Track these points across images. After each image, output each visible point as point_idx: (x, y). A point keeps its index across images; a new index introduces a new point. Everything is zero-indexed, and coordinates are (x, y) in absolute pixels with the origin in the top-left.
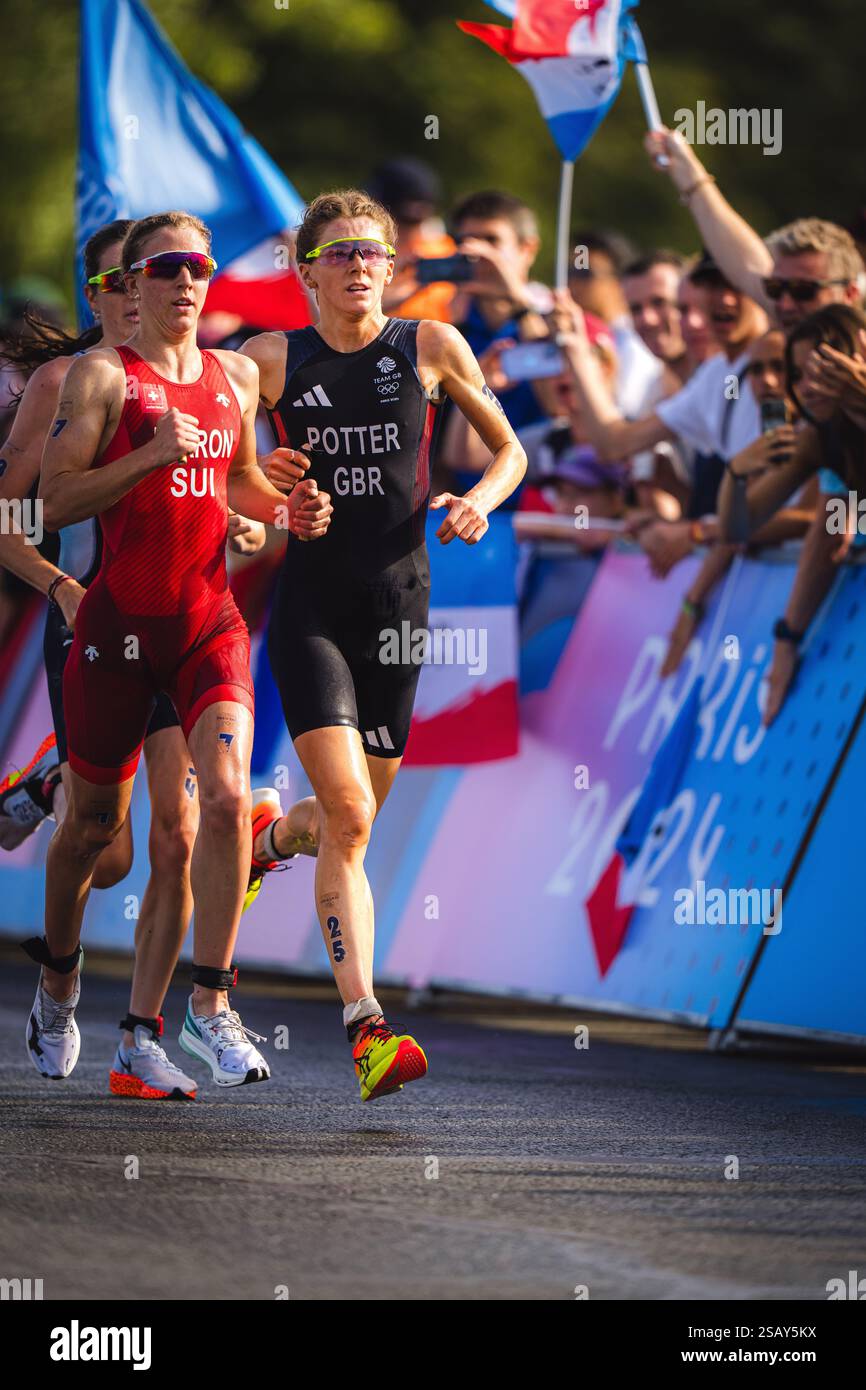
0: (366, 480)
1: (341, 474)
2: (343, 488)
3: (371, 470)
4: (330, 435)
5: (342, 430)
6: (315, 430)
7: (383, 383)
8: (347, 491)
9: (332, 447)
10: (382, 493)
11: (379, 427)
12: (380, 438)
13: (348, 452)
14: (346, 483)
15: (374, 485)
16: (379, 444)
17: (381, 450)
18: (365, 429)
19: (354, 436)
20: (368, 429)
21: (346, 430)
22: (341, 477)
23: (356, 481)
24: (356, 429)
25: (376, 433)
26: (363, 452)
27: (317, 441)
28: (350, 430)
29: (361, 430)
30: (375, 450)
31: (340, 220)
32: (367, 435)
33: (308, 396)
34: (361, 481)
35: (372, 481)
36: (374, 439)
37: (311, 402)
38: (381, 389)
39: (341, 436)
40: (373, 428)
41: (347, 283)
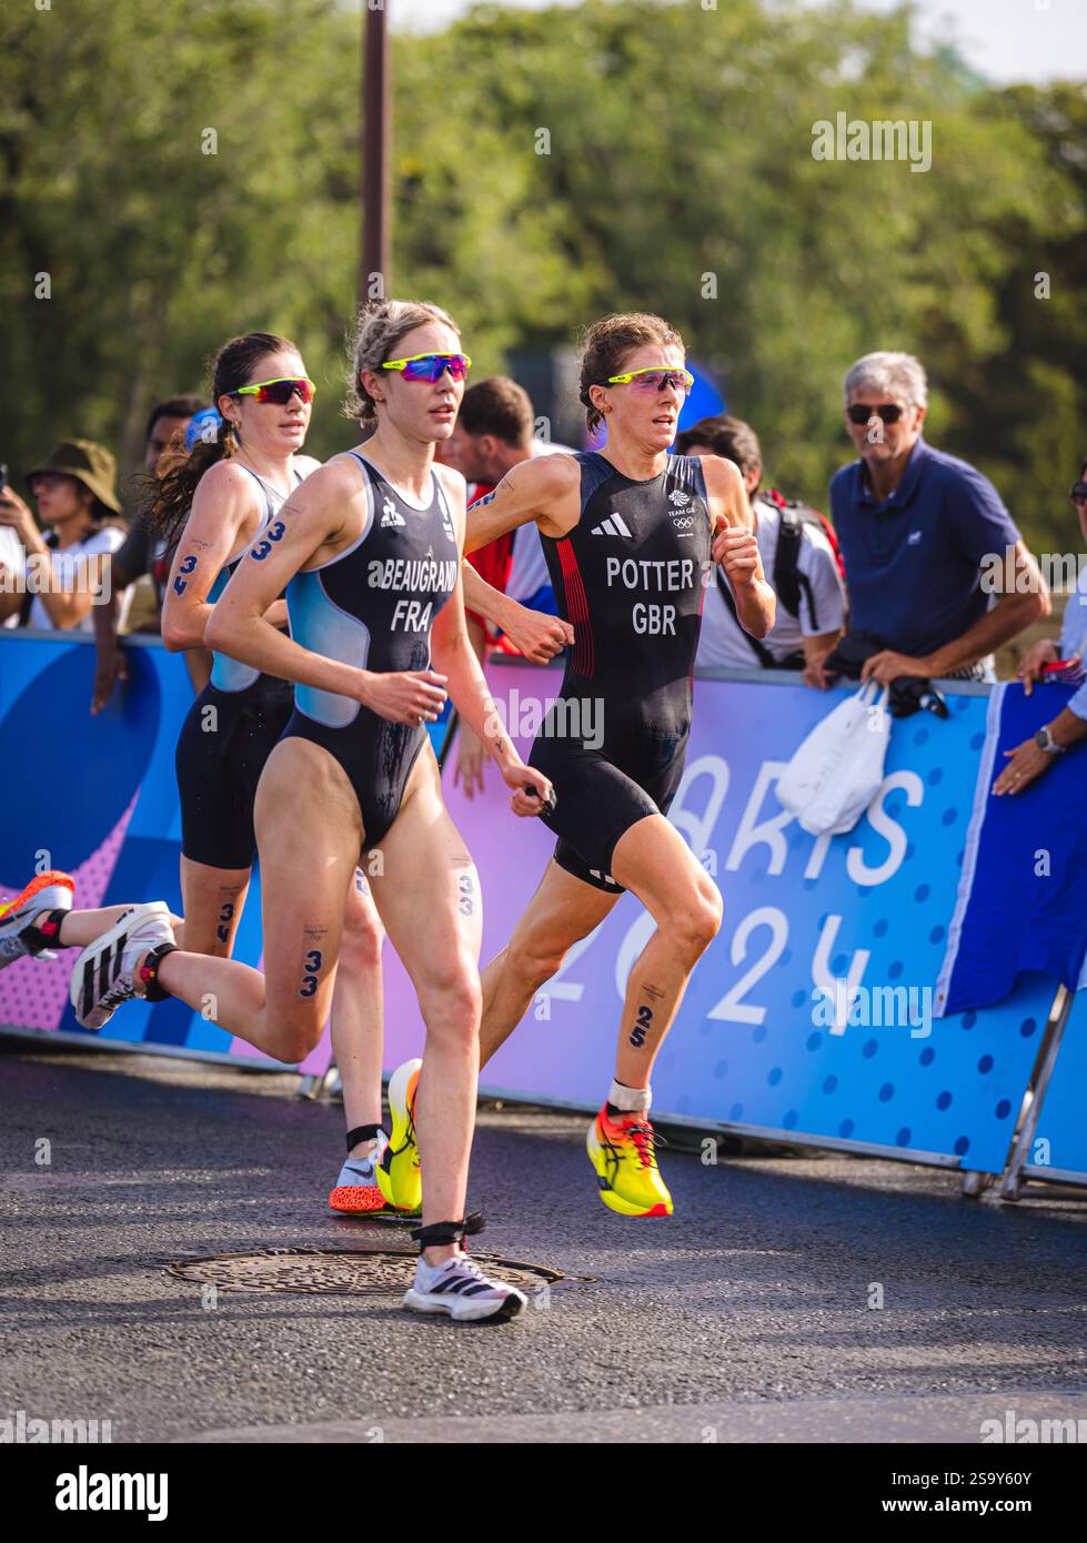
0: (661, 619)
1: (639, 610)
2: (640, 625)
3: (667, 608)
4: (630, 567)
5: (641, 563)
6: (616, 561)
7: (679, 517)
8: (643, 630)
9: (631, 581)
10: (674, 633)
11: (676, 563)
12: (676, 574)
13: (646, 588)
14: (643, 620)
15: (668, 625)
16: (677, 581)
17: (676, 588)
18: (663, 564)
19: (652, 570)
21: (645, 564)
22: (640, 613)
23: (652, 619)
24: (655, 564)
25: (674, 569)
26: (660, 589)
27: (616, 572)
28: (649, 564)
29: (659, 565)
30: (671, 588)
31: (653, 347)
32: (664, 570)
33: (606, 524)
34: (656, 619)
35: (666, 620)
36: (672, 575)
37: (611, 531)
38: (677, 522)
39: (640, 569)
40: (671, 564)
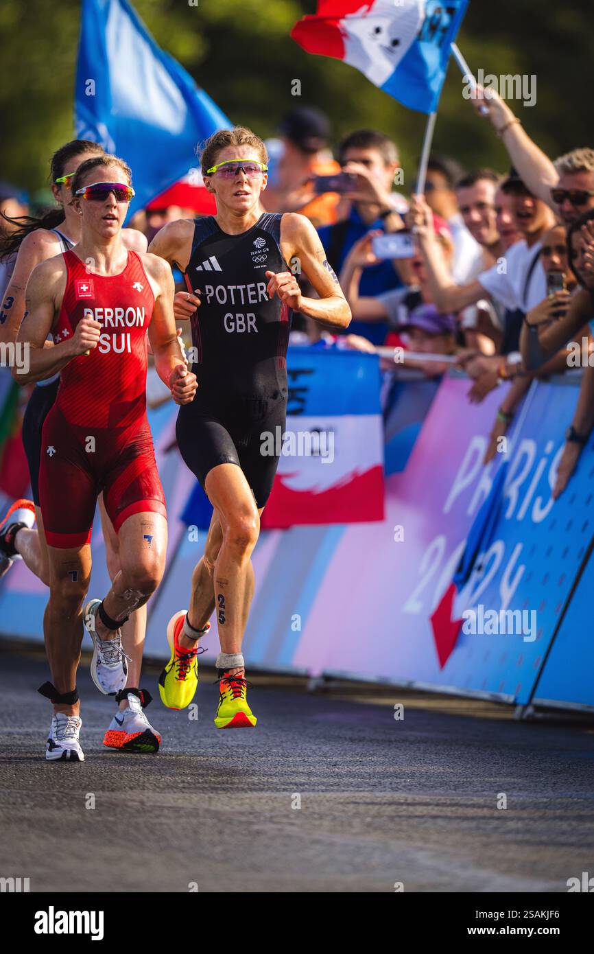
0: (246, 322)
1: (229, 318)
2: (230, 327)
3: (249, 315)
4: (221, 291)
5: (229, 287)
6: (211, 287)
7: (257, 255)
8: (233, 330)
9: (222, 299)
10: (257, 331)
11: (253, 285)
12: (254, 293)
13: (233, 303)
14: (232, 324)
15: (251, 326)
16: (254, 297)
17: (255, 301)
18: (244, 287)
19: (237, 292)
20: (246, 286)
21: (231, 288)
22: (229, 320)
23: (239, 323)
24: (238, 287)
25: (252, 289)
26: (243, 303)
27: (212, 294)
28: (234, 287)
29: (241, 287)
30: (251, 302)
32: (245, 291)
33: (206, 264)
34: (242, 322)
35: (250, 323)
36: (250, 293)
37: (208, 268)
38: (254, 259)
39: (229, 291)
40: (249, 286)
41: (235, 190)
